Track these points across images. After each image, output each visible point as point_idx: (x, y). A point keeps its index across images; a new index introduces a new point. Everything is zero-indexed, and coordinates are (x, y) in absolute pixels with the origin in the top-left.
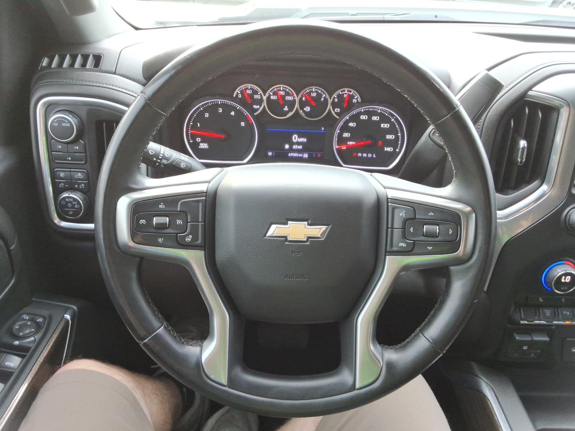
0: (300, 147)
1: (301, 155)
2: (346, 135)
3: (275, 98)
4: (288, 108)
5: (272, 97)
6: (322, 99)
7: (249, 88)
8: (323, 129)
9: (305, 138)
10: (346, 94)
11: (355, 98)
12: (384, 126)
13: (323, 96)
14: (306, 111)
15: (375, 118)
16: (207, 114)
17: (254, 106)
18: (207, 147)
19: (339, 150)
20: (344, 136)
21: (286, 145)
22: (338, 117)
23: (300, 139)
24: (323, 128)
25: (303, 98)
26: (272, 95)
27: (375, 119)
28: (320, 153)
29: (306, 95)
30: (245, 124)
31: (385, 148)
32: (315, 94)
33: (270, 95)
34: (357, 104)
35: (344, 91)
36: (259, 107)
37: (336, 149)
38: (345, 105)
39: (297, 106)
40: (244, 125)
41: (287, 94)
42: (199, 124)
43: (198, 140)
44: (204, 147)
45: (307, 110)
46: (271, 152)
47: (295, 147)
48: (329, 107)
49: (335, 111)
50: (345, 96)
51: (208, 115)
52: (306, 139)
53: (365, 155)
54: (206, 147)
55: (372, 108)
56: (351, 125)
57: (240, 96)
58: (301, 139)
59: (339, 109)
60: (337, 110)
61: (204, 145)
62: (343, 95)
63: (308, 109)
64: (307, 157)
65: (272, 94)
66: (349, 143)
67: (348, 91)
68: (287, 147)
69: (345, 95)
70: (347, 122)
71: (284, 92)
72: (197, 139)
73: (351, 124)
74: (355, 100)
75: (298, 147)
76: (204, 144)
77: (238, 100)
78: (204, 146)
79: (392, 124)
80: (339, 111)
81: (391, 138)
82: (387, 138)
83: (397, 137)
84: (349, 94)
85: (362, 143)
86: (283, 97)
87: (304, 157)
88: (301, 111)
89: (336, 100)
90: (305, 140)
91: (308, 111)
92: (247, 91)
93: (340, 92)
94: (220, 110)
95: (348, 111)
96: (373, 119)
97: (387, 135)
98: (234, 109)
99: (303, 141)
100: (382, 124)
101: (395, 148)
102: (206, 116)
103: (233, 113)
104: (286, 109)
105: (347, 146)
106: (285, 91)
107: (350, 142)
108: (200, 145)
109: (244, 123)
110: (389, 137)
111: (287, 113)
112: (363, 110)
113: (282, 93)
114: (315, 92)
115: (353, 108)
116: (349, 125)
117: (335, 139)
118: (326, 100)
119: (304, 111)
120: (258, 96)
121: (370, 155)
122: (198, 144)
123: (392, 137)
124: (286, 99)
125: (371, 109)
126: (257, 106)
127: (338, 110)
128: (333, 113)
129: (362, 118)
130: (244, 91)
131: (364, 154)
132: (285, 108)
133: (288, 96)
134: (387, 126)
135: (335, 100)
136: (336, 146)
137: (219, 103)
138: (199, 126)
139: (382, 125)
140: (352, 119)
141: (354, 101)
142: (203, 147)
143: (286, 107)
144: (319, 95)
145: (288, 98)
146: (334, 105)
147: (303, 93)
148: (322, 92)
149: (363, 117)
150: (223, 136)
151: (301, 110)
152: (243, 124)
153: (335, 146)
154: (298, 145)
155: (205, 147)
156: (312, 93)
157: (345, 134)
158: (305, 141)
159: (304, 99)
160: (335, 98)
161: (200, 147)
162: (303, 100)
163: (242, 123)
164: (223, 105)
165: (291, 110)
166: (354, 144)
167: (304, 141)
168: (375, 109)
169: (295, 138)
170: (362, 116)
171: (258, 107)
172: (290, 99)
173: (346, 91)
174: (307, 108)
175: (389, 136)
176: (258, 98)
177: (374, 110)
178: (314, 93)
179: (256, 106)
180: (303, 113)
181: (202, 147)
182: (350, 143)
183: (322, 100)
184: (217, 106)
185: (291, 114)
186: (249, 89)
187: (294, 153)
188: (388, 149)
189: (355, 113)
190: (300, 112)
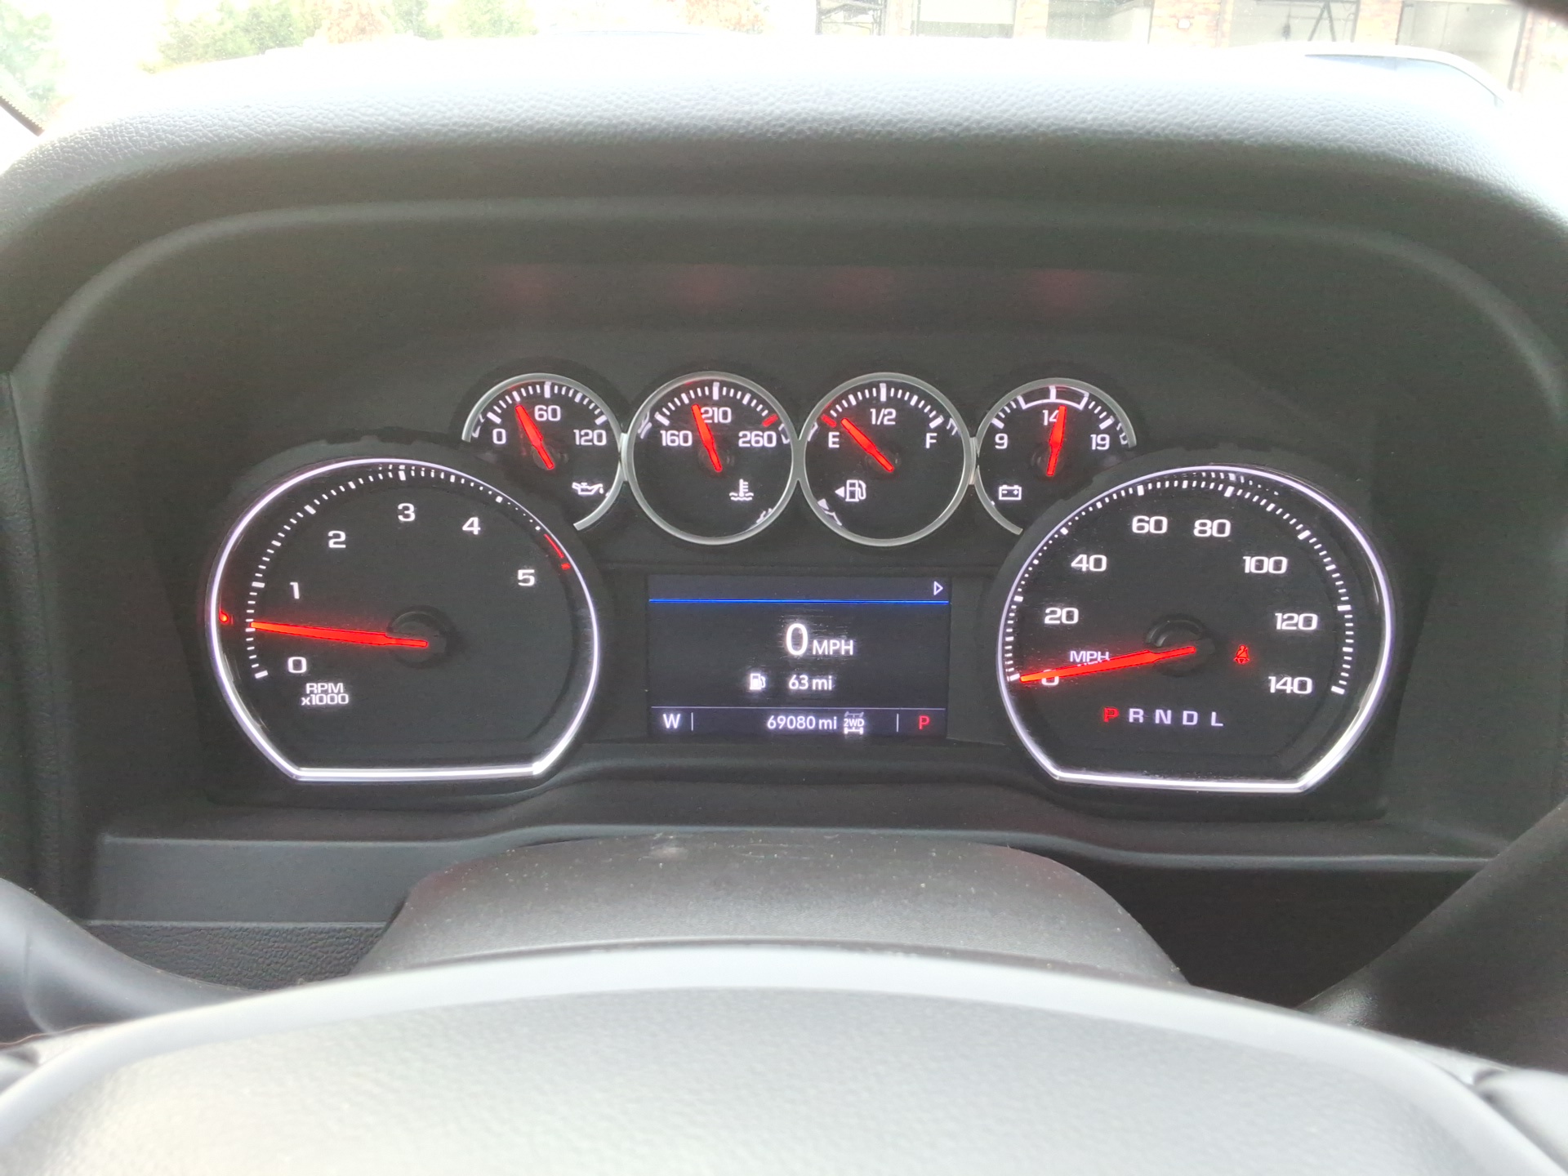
0: (825, 684)
1: (828, 724)
2: (1058, 615)
3: (686, 440)
4: (750, 490)
5: (669, 438)
6: (929, 440)
7: (547, 395)
8: (937, 588)
9: (849, 637)
10: (1052, 407)
11: (1103, 426)
12: (1260, 565)
13: (933, 425)
14: (848, 499)
15: (1207, 528)
16: (337, 536)
17: (575, 485)
18: (343, 699)
19: (1025, 695)
20: (1047, 620)
21: (752, 675)
22: (1017, 531)
23: (820, 643)
24: (936, 584)
25: (831, 434)
26: (667, 429)
27: (1207, 535)
28: (924, 713)
29: (845, 422)
30: (537, 575)
31: (1273, 679)
32: (890, 414)
33: (657, 426)
34: (1113, 460)
35: (1045, 393)
36: (602, 491)
37: (1012, 687)
38: (1051, 465)
39: (797, 475)
40: (532, 582)
41: (746, 418)
42: (295, 585)
43: (297, 665)
44: (327, 700)
45: (853, 495)
46: (675, 712)
47: (797, 683)
48: (970, 476)
49: (1001, 498)
50: (1048, 418)
51: (343, 536)
52: (851, 642)
53: (1163, 716)
54: (338, 700)
55: (1190, 477)
56: (1084, 567)
57: (500, 438)
58: (825, 642)
59: (1017, 489)
60: (1010, 493)
61: (325, 692)
62: (1037, 411)
63: (855, 491)
64: (861, 731)
65: (666, 422)
66: (1073, 656)
67: (1061, 394)
68: (757, 682)
69: (1046, 412)
70: (1062, 550)
71: (729, 410)
72: (291, 661)
73: (1084, 563)
74: (1103, 439)
75: (814, 681)
76: (330, 686)
77: (489, 456)
78: (326, 694)
79: (1301, 555)
80: (1019, 498)
81: (1301, 627)
82: (1278, 627)
83: (1332, 623)
84: (1067, 407)
85: (1151, 657)
86: (724, 437)
87: (846, 731)
88: (823, 503)
89: (1002, 442)
90: (845, 647)
91: (856, 500)
92: (537, 413)
93: (1021, 400)
94: (409, 513)
95: (1066, 495)
96: (1196, 533)
97: (1279, 615)
98: (479, 502)
99: (837, 652)
100: (1247, 559)
101: (1327, 678)
102: (331, 544)
103: (473, 526)
104: (741, 494)
105: (1064, 672)
106: (735, 404)
107: (1083, 653)
108: (308, 690)
109: (532, 571)
110: (1288, 622)
111: (748, 513)
112: (1141, 491)
113: (718, 415)
114: (891, 402)
115: (1098, 479)
116: (1074, 564)
117: (1005, 637)
118: (949, 445)
119: (836, 504)
120: (593, 435)
121: (1190, 718)
122: (297, 684)
123: (1308, 622)
124: (741, 444)
125: (1185, 484)
126: (591, 483)
127: (1012, 492)
128: (990, 506)
129: (1141, 528)
130: (520, 409)
131: (1159, 713)
132: (736, 489)
133: (751, 431)
134: (1278, 565)
135: (997, 440)
136: (1010, 674)
137: (402, 476)
138: (297, 595)
139: (1250, 564)
140: (1086, 535)
141: (1099, 442)
142: (321, 700)
143: (743, 485)
144: (913, 422)
145: (752, 439)
146: (994, 467)
147: (827, 411)
148: (930, 400)
149: (1144, 525)
150: (418, 643)
151: (818, 498)
152: (526, 577)
153: (1007, 676)
154: (812, 676)
155: (332, 699)
156: (874, 411)
157: (1053, 612)
158: (847, 652)
159: (832, 440)
160: (997, 430)
161: (305, 701)
162: (831, 445)
163: (521, 572)
164: (417, 487)
165: (765, 496)
166: (1104, 661)
167: (843, 653)
168: (1208, 479)
169: (798, 640)
170: (1140, 521)
171: (598, 487)
172: (764, 442)
173: (1053, 392)
174: (853, 485)
175: (1291, 618)
176: (596, 443)
177: (1203, 484)
178: (884, 411)
179: (584, 485)
180: (833, 514)
181: (316, 701)
182: (1085, 657)
183: (928, 446)
184: (391, 490)
185: (765, 519)
186: (547, 403)
187: (796, 713)
188: (1285, 684)
189: (1099, 505)
190: (819, 508)
